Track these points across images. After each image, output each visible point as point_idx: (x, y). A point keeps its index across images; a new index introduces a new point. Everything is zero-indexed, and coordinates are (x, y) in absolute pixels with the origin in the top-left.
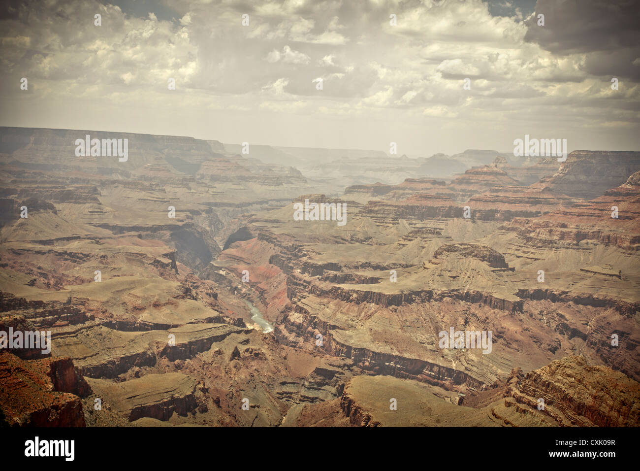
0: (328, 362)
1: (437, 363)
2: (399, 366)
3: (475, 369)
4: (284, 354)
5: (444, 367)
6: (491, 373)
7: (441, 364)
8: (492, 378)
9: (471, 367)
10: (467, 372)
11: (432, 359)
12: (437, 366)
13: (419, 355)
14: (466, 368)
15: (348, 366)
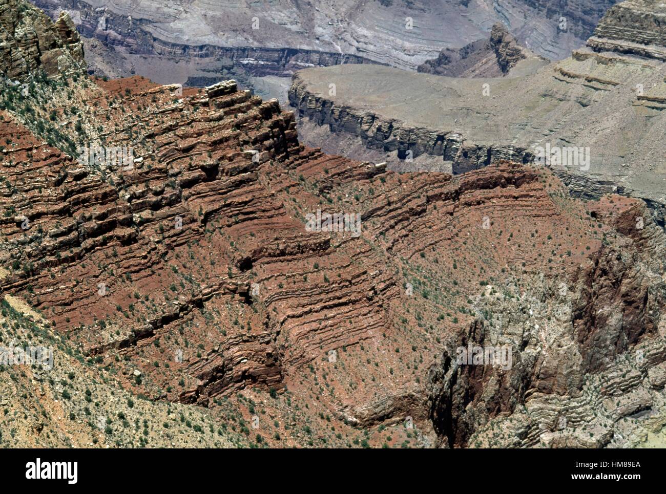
0: (199, 67)
1: (316, 48)
2: (262, 63)
3: (371, 47)
4: (129, 67)
5: (326, 53)
6: (396, 50)
7: (321, 49)
8: (399, 56)
9: (365, 46)
10: (361, 54)
11: (307, 45)
12: (318, 52)
13: (287, 42)
14: (358, 49)
15: (226, 68)
